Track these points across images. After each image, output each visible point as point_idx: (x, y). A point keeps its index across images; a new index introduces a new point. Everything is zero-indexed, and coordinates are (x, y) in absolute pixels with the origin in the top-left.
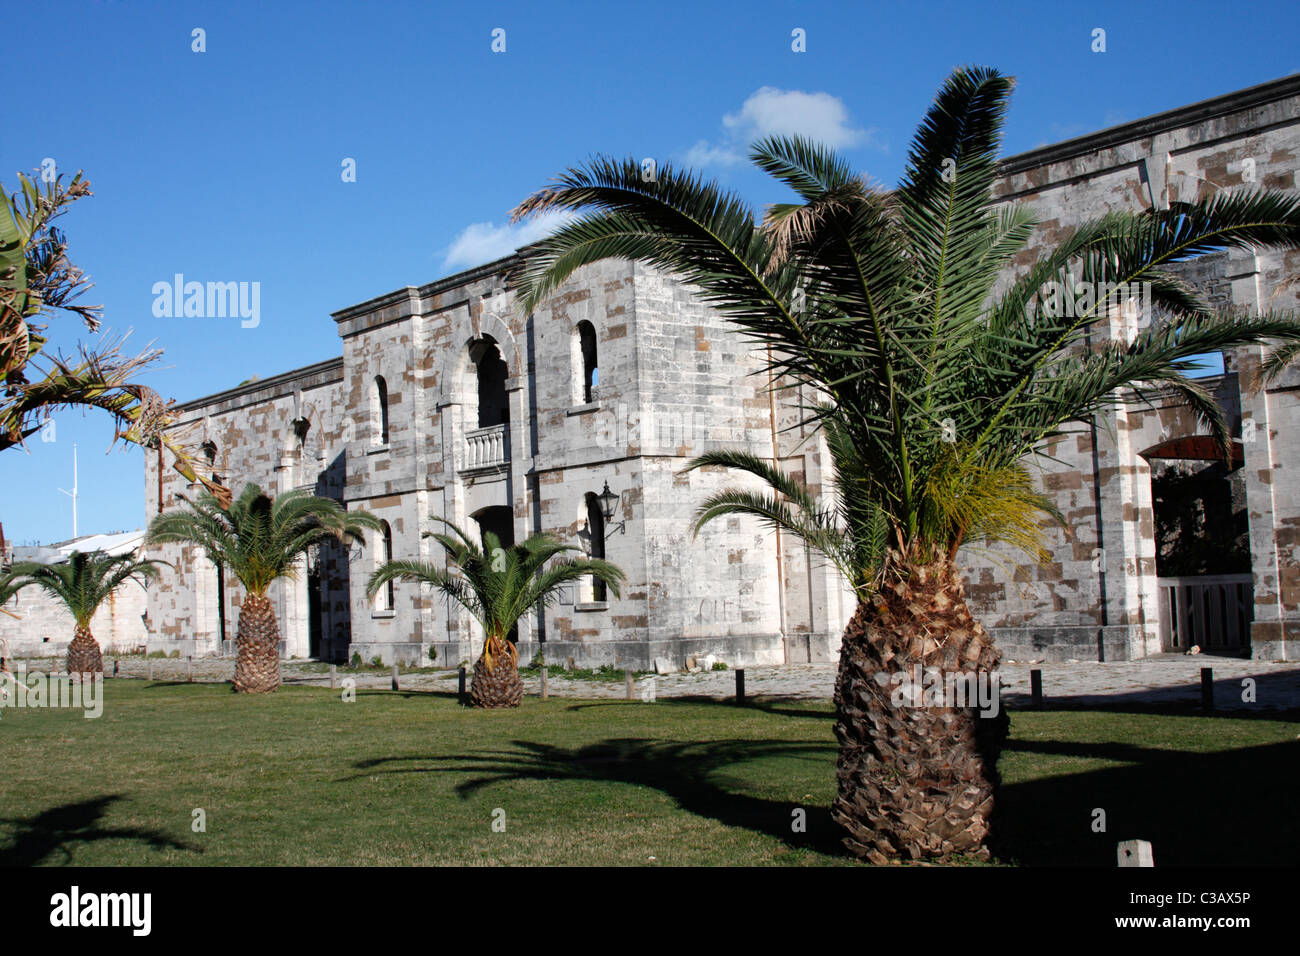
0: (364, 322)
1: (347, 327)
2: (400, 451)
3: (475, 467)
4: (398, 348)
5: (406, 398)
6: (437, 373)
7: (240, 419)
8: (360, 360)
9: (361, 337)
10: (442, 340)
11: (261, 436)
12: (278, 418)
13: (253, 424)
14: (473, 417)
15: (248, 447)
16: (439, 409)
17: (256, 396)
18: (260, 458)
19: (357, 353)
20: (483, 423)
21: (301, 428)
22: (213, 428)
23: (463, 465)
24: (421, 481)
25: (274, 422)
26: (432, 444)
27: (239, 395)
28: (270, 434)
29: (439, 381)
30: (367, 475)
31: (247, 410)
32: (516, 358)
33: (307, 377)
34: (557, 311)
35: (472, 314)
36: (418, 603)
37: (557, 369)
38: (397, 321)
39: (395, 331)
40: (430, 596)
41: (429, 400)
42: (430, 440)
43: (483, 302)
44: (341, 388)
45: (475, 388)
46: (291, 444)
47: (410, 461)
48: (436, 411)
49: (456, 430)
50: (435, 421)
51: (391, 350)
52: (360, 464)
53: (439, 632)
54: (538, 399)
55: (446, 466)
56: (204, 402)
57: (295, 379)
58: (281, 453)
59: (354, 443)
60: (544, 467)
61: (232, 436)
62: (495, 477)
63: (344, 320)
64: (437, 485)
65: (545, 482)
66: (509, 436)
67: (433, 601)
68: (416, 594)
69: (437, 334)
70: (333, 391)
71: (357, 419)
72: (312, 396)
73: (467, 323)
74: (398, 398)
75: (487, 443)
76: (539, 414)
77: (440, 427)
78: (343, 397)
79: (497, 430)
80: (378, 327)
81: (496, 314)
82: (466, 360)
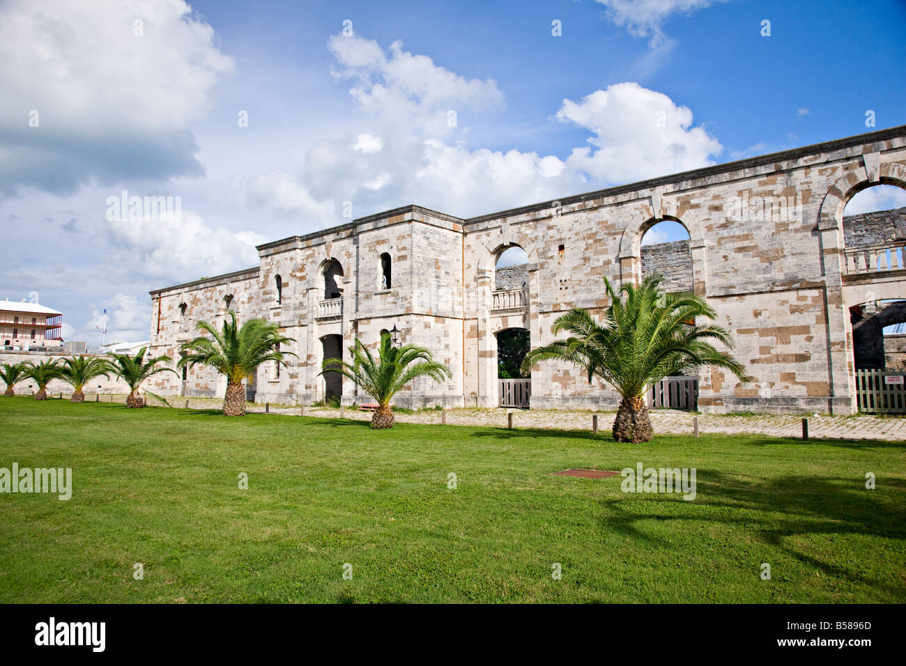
0: (271, 251)
1: (263, 252)
2: (287, 308)
3: (322, 316)
4: (289, 262)
5: (291, 285)
6: (307, 274)
7: (200, 294)
8: (269, 267)
9: (270, 258)
10: (310, 260)
11: (209, 301)
12: (218, 294)
13: (205, 296)
14: (323, 294)
15: (203, 306)
16: (308, 290)
17: (209, 285)
18: (209, 311)
19: (267, 264)
20: (326, 298)
21: (229, 299)
22: (186, 297)
23: (318, 316)
24: (296, 322)
25: (216, 296)
26: (303, 306)
27: (200, 284)
28: (214, 301)
29: (308, 278)
30: (269, 318)
31: (203, 291)
32: (348, 269)
33: (233, 277)
34: (372, 248)
35: (327, 249)
36: (292, 376)
37: (370, 274)
38: (289, 250)
39: (287, 255)
40: (298, 374)
41: (302, 286)
42: (301, 304)
43: (333, 244)
44: (250, 282)
45: (324, 282)
46: (224, 305)
47: (291, 313)
48: (305, 292)
49: (315, 300)
50: (304, 295)
51: (285, 263)
52: (266, 313)
53: (301, 389)
54: (359, 287)
55: (310, 316)
56: (183, 286)
57: (228, 277)
58: (219, 309)
59: (263, 304)
60: (361, 317)
61: (195, 301)
62: (334, 321)
63: (262, 249)
64: (304, 324)
65: (361, 324)
66: (342, 303)
67: (299, 375)
68: (291, 372)
69: (308, 257)
70: (246, 283)
71: (265, 293)
72: (235, 285)
73: (324, 252)
74: (287, 285)
75: (330, 306)
76: (359, 294)
77: (307, 298)
78: (251, 286)
79: (336, 300)
80: (278, 253)
81: (340, 249)
82: (322, 269)
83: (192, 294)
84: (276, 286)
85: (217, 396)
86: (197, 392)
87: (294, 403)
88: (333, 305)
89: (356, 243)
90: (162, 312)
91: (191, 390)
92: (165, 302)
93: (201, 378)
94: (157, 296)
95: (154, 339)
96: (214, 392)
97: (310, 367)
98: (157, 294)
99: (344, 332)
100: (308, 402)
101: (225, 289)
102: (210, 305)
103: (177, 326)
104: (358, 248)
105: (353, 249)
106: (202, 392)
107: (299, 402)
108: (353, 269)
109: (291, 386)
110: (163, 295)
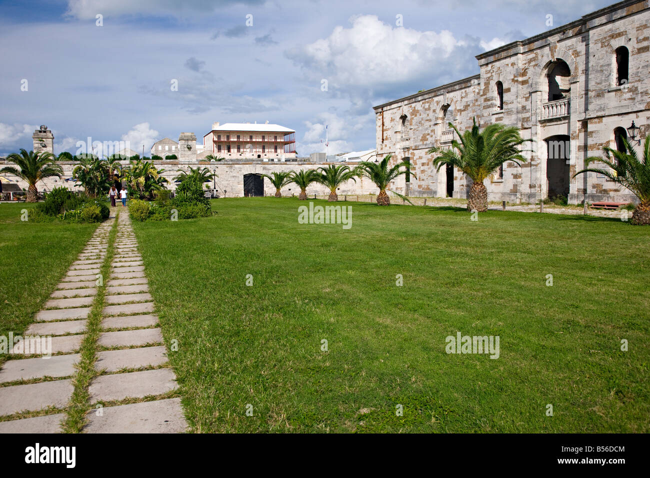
0: (492, 58)
1: (483, 61)
2: (509, 113)
3: (547, 118)
4: (510, 68)
5: (513, 90)
6: (529, 78)
7: (418, 106)
8: (489, 75)
9: (490, 66)
10: (533, 63)
11: (428, 112)
12: (436, 104)
13: (424, 107)
14: (546, 96)
15: (422, 116)
16: (531, 93)
17: (426, 96)
18: (427, 120)
19: (487, 72)
20: (549, 100)
21: (445, 108)
22: (406, 110)
23: (541, 118)
24: (519, 125)
25: (434, 106)
26: (525, 109)
27: (418, 96)
28: (432, 111)
29: (530, 82)
30: (491, 123)
31: (421, 102)
32: (576, 68)
33: (450, 88)
34: (604, 43)
35: (551, 50)
36: (516, 176)
37: (602, 71)
38: (510, 56)
39: (508, 61)
40: (521, 174)
41: (524, 90)
42: (524, 108)
43: (557, 44)
44: (465, 91)
45: (548, 84)
46: (441, 114)
47: (514, 117)
48: (528, 95)
49: (539, 103)
50: (527, 99)
51: (505, 70)
52: (487, 119)
53: (525, 188)
54: (590, 86)
55: (534, 118)
56: (403, 100)
57: (444, 88)
58: (437, 119)
59: (484, 110)
60: (592, 116)
61: (415, 112)
62: (559, 123)
63: (481, 58)
64: (527, 126)
65: (591, 123)
66: (569, 104)
67: (522, 176)
68: (515, 172)
69: (530, 61)
70: (462, 93)
71: (486, 100)
72: (451, 95)
73: (548, 55)
74: (509, 90)
75: (555, 108)
76: (589, 93)
77: (530, 101)
78: (467, 94)
79: (561, 101)
80: (499, 60)
81: (565, 49)
82: (546, 71)
83: (411, 107)
84: (497, 92)
85: (438, 195)
86: (420, 192)
87: (518, 201)
88: (559, 107)
89: (585, 41)
90: (385, 124)
91: (414, 191)
92: (387, 115)
93: (423, 180)
94: (380, 110)
95: (379, 147)
96: (435, 192)
97: (534, 167)
98: (380, 109)
99: (571, 132)
100: (532, 200)
101: (442, 100)
102: (428, 115)
103: (399, 136)
104: (587, 45)
105: (581, 47)
106: (424, 193)
107: (523, 201)
108: (582, 67)
109: (515, 186)
110: (385, 109)
